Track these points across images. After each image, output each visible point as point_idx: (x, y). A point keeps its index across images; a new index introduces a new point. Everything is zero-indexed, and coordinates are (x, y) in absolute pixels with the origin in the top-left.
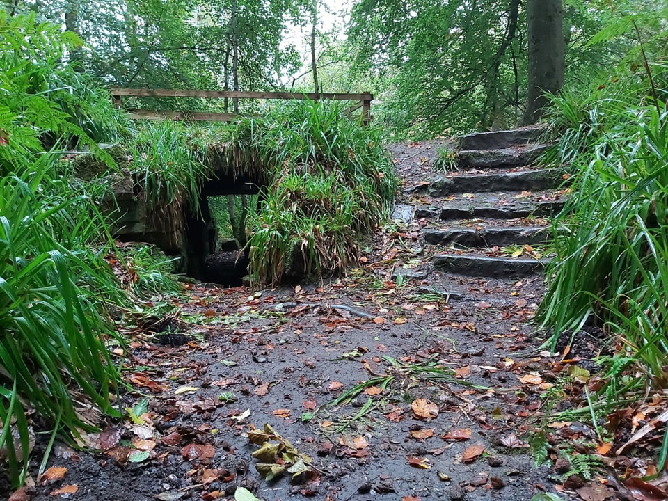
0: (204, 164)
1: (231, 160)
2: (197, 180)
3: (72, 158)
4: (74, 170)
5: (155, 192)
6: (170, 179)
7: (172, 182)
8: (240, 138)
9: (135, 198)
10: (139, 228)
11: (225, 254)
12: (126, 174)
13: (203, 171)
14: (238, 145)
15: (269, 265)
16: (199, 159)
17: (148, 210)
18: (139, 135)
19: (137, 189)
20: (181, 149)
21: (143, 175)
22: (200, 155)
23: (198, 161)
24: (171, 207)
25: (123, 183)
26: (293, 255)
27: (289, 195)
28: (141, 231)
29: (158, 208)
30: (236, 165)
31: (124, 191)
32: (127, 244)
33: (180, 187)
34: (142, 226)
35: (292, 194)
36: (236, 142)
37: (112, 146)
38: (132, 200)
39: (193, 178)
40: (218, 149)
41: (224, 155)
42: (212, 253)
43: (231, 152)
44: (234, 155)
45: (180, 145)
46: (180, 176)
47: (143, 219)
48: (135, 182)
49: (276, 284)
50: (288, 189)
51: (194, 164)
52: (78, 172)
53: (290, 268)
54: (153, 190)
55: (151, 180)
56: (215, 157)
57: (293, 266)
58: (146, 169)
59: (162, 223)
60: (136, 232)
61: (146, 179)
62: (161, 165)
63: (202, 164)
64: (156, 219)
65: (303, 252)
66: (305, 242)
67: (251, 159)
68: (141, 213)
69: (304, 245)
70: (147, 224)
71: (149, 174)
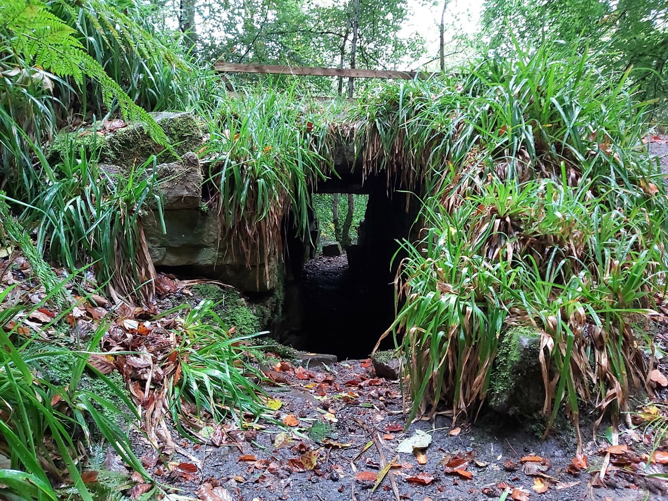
0: (320, 153)
1: (362, 149)
2: (307, 178)
3: (111, 131)
4: (110, 152)
5: (238, 197)
6: (264, 176)
7: (268, 181)
8: (378, 115)
9: (204, 206)
10: (207, 257)
11: (325, 260)
12: (192, 163)
13: (318, 163)
14: (375, 125)
15: (448, 375)
16: (314, 146)
17: (224, 228)
18: (226, 102)
19: (208, 190)
20: (289, 128)
21: (219, 167)
22: (316, 140)
23: (311, 148)
24: (263, 224)
25: (184, 179)
26: (516, 370)
27: (498, 221)
28: (210, 262)
29: (241, 226)
30: (368, 157)
31: (185, 193)
32: (186, 283)
33: (281, 190)
34: (212, 254)
35: (503, 219)
36: (372, 121)
37: (179, 115)
38: (198, 209)
39: (301, 175)
40: (343, 132)
41: (351, 141)
42: (312, 257)
43: (362, 137)
44: (368, 140)
45: (286, 122)
46: (283, 171)
47: (215, 241)
48: (206, 177)
49: (462, 417)
50: (494, 211)
51: (305, 153)
52: (118, 155)
53: (505, 398)
54: (235, 193)
55: (233, 175)
56: (338, 145)
57: (514, 397)
58: (226, 156)
59: (245, 250)
60: (201, 263)
61: (223, 172)
62: (252, 150)
63: (317, 153)
64: (237, 243)
65: (544, 367)
66: (548, 342)
67: (393, 150)
68: (213, 231)
69: (546, 349)
70: (222, 250)
71: (229, 165)
